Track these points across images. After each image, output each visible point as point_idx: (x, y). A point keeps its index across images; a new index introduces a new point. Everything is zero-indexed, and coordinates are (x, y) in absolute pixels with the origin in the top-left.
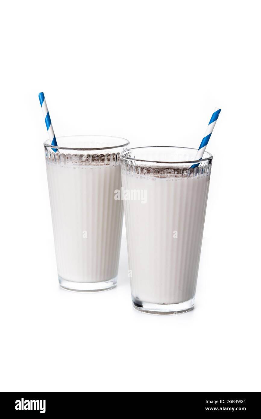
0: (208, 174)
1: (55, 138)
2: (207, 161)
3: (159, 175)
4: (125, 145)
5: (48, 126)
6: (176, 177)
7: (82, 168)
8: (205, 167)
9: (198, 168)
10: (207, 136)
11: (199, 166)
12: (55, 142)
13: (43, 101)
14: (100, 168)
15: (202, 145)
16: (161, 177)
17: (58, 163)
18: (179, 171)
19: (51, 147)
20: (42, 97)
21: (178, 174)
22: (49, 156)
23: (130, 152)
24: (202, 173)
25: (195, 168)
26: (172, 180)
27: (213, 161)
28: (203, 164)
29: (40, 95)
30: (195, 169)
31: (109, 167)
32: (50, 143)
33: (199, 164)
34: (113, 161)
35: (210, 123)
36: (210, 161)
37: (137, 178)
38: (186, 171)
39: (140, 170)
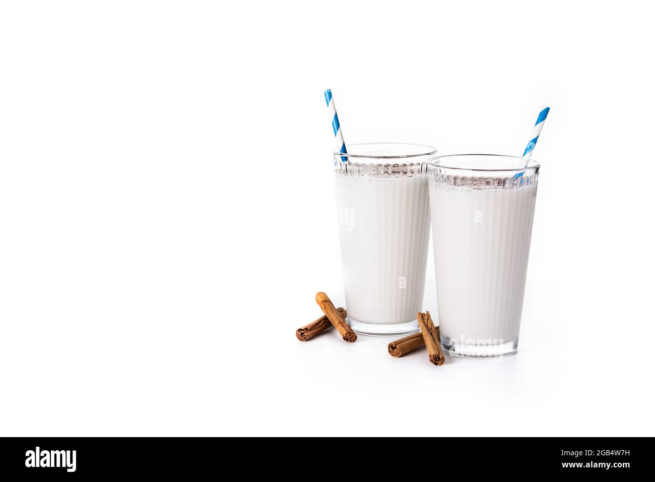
0: (534, 186)
1: (344, 145)
2: (534, 170)
3: (476, 187)
4: (433, 153)
5: (336, 130)
6: (495, 188)
7: (380, 181)
8: (531, 177)
9: (522, 178)
10: (534, 139)
11: (524, 176)
12: (344, 150)
13: (330, 100)
14: (402, 181)
15: (528, 150)
16: (479, 189)
17: (350, 176)
18: (501, 182)
19: (341, 154)
20: (330, 95)
21: (498, 186)
22: (340, 168)
23: (439, 162)
24: (527, 185)
25: (519, 177)
26: (492, 192)
27: (540, 171)
28: (529, 173)
29: (326, 93)
30: (519, 179)
31: (413, 180)
32: (338, 150)
33: (523, 173)
34: (417, 173)
35: (536, 124)
36: (537, 169)
37: (449, 190)
38: (508, 182)
39: (453, 181)
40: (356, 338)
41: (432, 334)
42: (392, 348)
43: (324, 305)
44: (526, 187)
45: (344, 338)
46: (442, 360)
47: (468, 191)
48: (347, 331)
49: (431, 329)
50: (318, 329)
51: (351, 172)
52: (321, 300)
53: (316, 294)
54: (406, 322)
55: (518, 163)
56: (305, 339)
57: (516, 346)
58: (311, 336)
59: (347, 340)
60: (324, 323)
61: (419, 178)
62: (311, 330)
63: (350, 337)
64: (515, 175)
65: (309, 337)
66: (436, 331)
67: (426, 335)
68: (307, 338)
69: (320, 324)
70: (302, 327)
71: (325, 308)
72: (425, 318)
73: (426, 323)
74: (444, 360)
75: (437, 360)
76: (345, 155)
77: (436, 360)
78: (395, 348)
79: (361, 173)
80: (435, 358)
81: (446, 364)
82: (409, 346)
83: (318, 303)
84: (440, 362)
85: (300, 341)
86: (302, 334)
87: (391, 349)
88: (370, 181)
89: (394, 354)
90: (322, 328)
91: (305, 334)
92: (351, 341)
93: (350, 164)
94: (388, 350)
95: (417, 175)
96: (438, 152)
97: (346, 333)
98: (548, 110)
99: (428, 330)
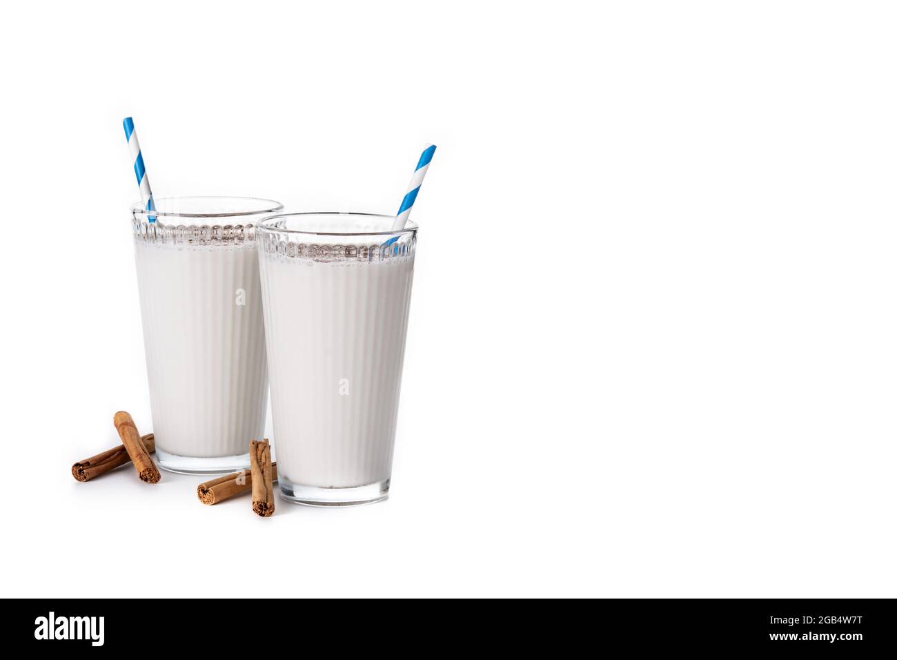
1: (151, 199)
2: (411, 234)
4: (276, 209)
5: (140, 177)
7: (194, 250)
8: (407, 244)
9: (397, 245)
10: (412, 191)
11: (399, 242)
12: (151, 204)
13: (131, 133)
15: (403, 208)
16: (322, 261)
18: (368, 251)
20: (129, 124)
22: (144, 231)
23: (280, 222)
24: (403, 255)
25: (393, 247)
26: (342, 265)
27: (418, 234)
28: (404, 238)
29: (126, 123)
32: (142, 206)
33: (397, 238)
34: (248, 240)
35: (417, 169)
36: (414, 233)
37: (282, 262)
38: (376, 252)
39: (296, 251)
40: (159, 477)
41: (263, 472)
42: (203, 491)
43: (123, 429)
44: (399, 259)
45: (141, 477)
46: (270, 509)
47: (309, 265)
48: (145, 466)
49: (264, 464)
50: (108, 464)
51: (162, 237)
52: (119, 423)
53: (114, 414)
54: (238, 455)
55: (390, 224)
56: (85, 478)
57: (385, 489)
58: (95, 475)
59: (146, 480)
60: (118, 455)
61: (253, 247)
62: (95, 465)
63: (151, 476)
64: (387, 242)
65: (91, 476)
66: (271, 468)
67: (254, 474)
68: (88, 477)
69: (112, 457)
70: (80, 460)
71: (123, 434)
72: (260, 449)
73: (259, 456)
74: (274, 509)
75: (264, 509)
76: (153, 214)
77: (261, 509)
78: (207, 491)
79: (178, 239)
80: (260, 505)
81: (277, 514)
82: (229, 489)
83: (116, 426)
84: (268, 512)
85: (76, 481)
86: (80, 471)
87: (201, 493)
88: (180, 249)
89: (206, 500)
90: (114, 462)
91: (85, 471)
92: (152, 482)
93: (160, 226)
94: (197, 494)
95: (247, 243)
96: (284, 209)
97: (143, 469)
98: (433, 148)
99: (260, 466)
